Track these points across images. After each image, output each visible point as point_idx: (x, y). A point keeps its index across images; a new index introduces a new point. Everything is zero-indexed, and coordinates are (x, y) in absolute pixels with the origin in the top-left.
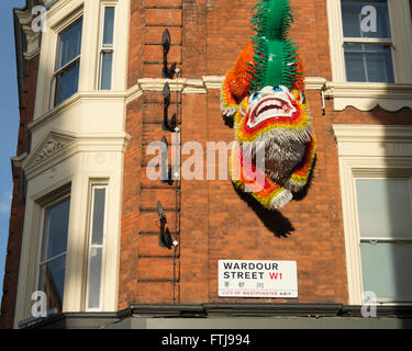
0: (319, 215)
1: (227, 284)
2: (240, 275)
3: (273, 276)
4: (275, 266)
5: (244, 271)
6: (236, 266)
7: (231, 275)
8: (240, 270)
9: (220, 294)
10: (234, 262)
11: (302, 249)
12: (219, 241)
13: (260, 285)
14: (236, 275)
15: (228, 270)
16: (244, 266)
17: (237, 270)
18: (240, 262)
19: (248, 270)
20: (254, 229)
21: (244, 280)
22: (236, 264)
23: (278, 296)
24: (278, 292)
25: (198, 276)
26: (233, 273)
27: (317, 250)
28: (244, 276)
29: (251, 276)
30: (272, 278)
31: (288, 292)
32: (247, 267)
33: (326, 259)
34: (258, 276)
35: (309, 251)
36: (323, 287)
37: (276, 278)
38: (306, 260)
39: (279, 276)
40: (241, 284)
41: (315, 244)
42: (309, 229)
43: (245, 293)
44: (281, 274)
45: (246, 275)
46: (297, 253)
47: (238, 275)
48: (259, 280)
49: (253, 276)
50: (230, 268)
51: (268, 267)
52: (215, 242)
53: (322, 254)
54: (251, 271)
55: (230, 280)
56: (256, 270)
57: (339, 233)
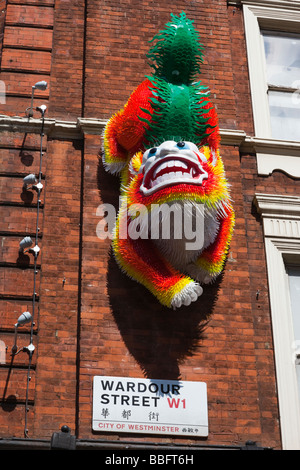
0: (239, 317)
1: (105, 412)
2: (125, 400)
3: (173, 404)
4: (176, 389)
5: (130, 394)
6: (120, 386)
7: (111, 399)
8: (125, 393)
9: (96, 427)
10: (116, 380)
11: (214, 366)
13: (153, 415)
14: (119, 399)
15: (107, 391)
16: (130, 386)
17: (120, 392)
18: (124, 381)
19: (136, 393)
20: (147, 333)
21: (130, 407)
22: (120, 383)
23: (180, 433)
24: (181, 428)
25: (62, 398)
26: (115, 396)
27: (236, 367)
28: (130, 401)
29: (141, 402)
30: (171, 406)
31: (194, 428)
32: (136, 388)
33: (249, 381)
34: (152, 402)
35: (225, 369)
36: (245, 422)
37: (177, 406)
38: (220, 381)
39: (181, 404)
40: (125, 414)
41: (233, 358)
42: (224, 337)
43: (131, 427)
44: (184, 401)
45: (134, 401)
46: (207, 371)
47: (123, 400)
48: (152, 408)
49: (144, 401)
50: (110, 389)
51: (165, 390)
52: (89, 349)
53: (242, 374)
54: (141, 395)
55: (110, 406)
56: (148, 394)
57: (267, 344)
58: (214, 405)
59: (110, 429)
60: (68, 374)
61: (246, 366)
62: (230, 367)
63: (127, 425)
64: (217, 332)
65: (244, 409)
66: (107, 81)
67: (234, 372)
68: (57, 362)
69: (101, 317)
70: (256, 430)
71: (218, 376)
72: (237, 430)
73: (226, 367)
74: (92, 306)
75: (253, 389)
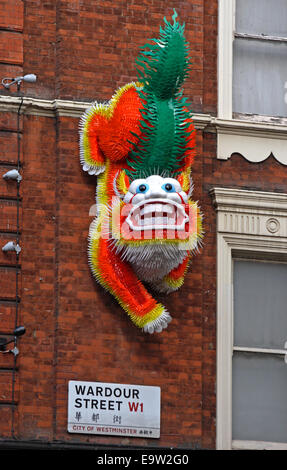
0: (190, 321)
1: (78, 416)
2: (94, 404)
3: (133, 407)
4: (136, 394)
5: (99, 398)
6: (90, 391)
7: (83, 403)
8: (95, 397)
9: (70, 429)
10: (87, 384)
11: (167, 370)
12: (69, 354)
13: (117, 419)
14: (89, 403)
15: (80, 396)
16: (99, 391)
17: (90, 397)
18: (94, 385)
19: (104, 398)
20: (113, 337)
21: (99, 411)
22: (90, 388)
23: (138, 435)
24: (138, 430)
25: (40, 397)
26: (87, 400)
27: (186, 372)
28: (99, 405)
29: (107, 406)
30: (131, 410)
31: (149, 430)
32: (103, 393)
33: (195, 385)
34: (116, 406)
35: (176, 373)
36: (189, 424)
37: (136, 410)
38: (171, 384)
39: (139, 407)
40: (95, 417)
41: (183, 363)
42: (177, 341)
43: (99, 429)
44: (142, 405)
45: (101, 405)
46: (161, 376)
47: (92, 404)
48: (116, 412)
49: (109, 405)
50: (83, 393)
51: (127, 395)
52: (65, 354)
53: (190, 378)
54: (108, 399)
55: (82, 410)
56: (113, 398)
57: (211, 344)
58: (165, 407)
59: (82, 431)
60: (45, 374)
61: (194, 370)
62: (181, 371)
63: (95, 427)
64: (172, 336)
65: (189, 412)
66: (80, 47)
67: (183, 376)
68: (35, 362)
69: (75, 321)
70: (198, 432)
71: (170, 380)
72: (183, 431)
73: (177, 371)
74: (67, 310)
75: (198, 392)
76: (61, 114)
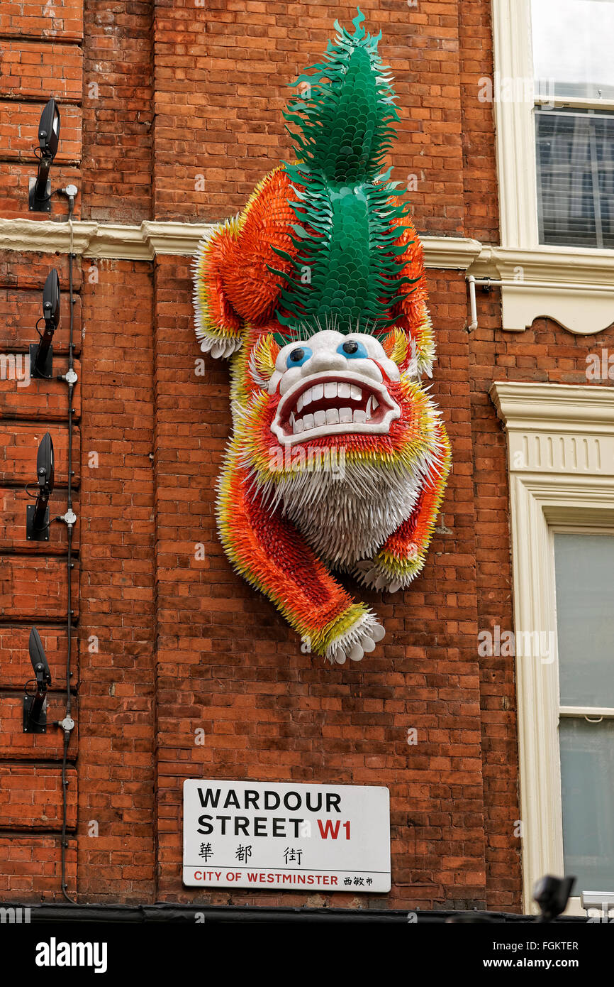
0: (453, 651)
1: (206, 851)
2: (242, 825)
3: (328, 830)
4: (333, 802)
5: (251, 813)
6: (232, 799)
7: (217, 824)
8: (242, 812)
9: (189, 879)
10: (225, 786)
11: (405, 753)
12: (185, 724)
13: (292, 854)
14: (230, 825)
15: (209, 810)
16: (251, 798)
17: (232, 811)
18: (240, 787)
19: (262, 812)
20: (280, 689)
21: (251, 840)
22: (232, 792)
23: (341, 886)
24: (342, 877)
25: (126, 818)
26: (224, 819)
27: (445, 755)
28: (250, 829)
29: (269, 830)
30: (324, 836)
31: (365, 877)
32: (261, 802)
34: (289, 828)
35: (423, 758)
36: (458, 862)
37: (335, 836)
38: (415, 781)
39: (342, 830)
40: (242, 853)
41: (440, 736)
42: (425, 693)
43: (252, 877)
44: (347, 825)
45: (257, 827)
46: (390, 764)
47: (237, 826)
48: (290, 841)
49: (275, 827)
50: (215, 804)
51: (314, 804)
52: (174, 726)
53: (455, 767)
54: (272, 815)
55: (214, 838)
56: (282, 812)
57: (505, 700)
58: (403, 829)
59: (213, 883)
60: (136, 770)
62: (434, 754)
63: (244, 873)
64: (412, 683)
65: (456, 837)
67: (440, 764)
68: (115, 747)
69: (195, 658)
70: (477, 878)
71: (410, 774)
72: (444, 877)
73: (425, 754)
74: (177, 636)
76: (158, 251)
